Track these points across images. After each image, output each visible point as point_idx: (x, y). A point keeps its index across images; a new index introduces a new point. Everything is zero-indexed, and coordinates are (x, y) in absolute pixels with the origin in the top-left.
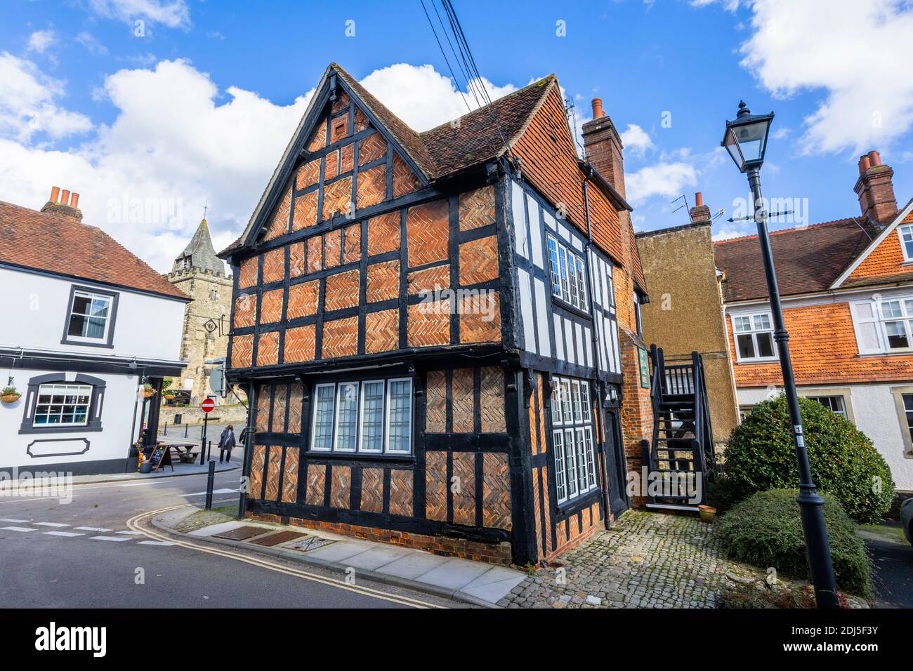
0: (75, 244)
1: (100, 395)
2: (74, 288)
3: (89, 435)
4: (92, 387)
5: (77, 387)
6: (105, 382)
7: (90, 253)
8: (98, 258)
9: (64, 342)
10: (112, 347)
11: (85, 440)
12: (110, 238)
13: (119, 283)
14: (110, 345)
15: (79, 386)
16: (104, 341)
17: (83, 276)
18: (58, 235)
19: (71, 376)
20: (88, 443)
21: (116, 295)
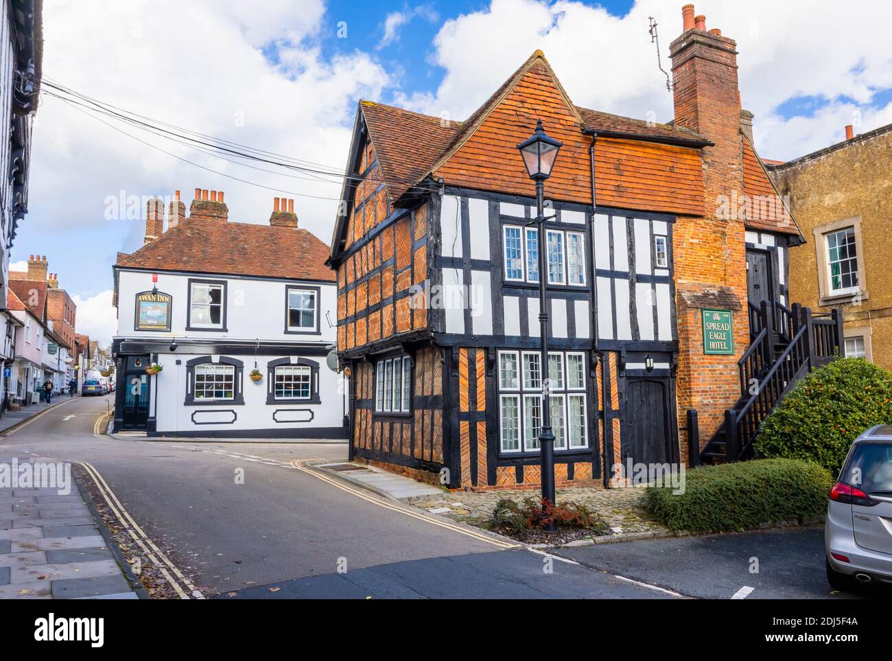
0: (288, 249)
1: (316, 374)
2: (288, 287)
3: (312, 407)
4: (310, 368)
5: (300, 368)
6: (318, 364)
7: (298, 254)
8: (304, 258)
9: (286, 332)
10: (320, 334)
11: (309, 410)
12: (314, 237)
13: (318, 278)
14: (318, 333)
15: (301, 367)
16: (314, 329)
17: (292, 277)
18: (275, 244)
19: (294, 359)
20: (312, 413)
21: (318, 289)
